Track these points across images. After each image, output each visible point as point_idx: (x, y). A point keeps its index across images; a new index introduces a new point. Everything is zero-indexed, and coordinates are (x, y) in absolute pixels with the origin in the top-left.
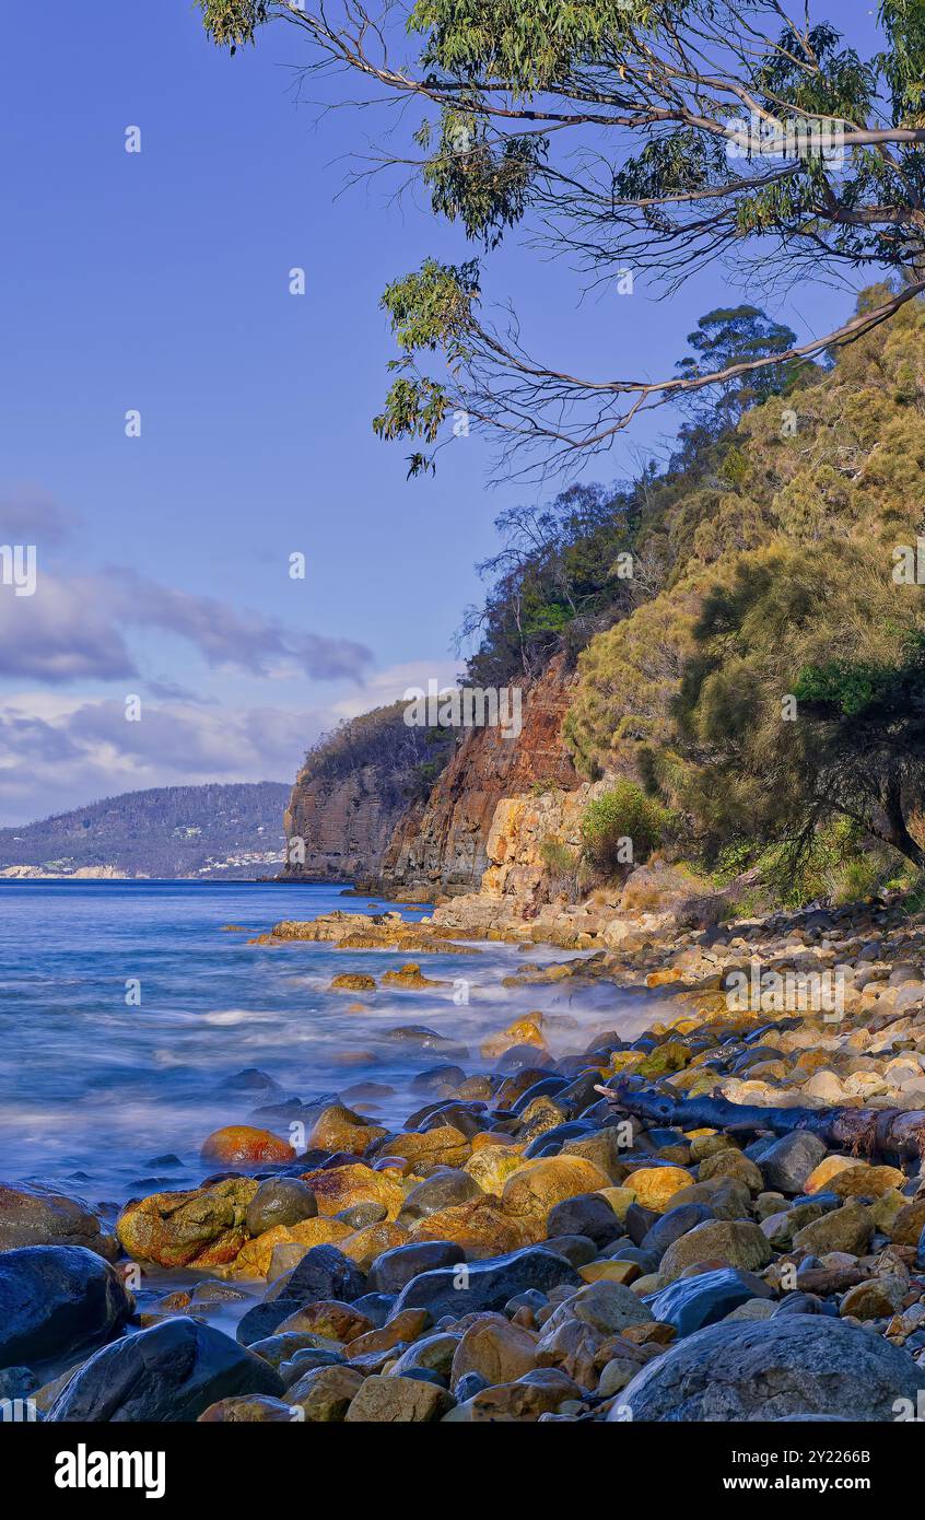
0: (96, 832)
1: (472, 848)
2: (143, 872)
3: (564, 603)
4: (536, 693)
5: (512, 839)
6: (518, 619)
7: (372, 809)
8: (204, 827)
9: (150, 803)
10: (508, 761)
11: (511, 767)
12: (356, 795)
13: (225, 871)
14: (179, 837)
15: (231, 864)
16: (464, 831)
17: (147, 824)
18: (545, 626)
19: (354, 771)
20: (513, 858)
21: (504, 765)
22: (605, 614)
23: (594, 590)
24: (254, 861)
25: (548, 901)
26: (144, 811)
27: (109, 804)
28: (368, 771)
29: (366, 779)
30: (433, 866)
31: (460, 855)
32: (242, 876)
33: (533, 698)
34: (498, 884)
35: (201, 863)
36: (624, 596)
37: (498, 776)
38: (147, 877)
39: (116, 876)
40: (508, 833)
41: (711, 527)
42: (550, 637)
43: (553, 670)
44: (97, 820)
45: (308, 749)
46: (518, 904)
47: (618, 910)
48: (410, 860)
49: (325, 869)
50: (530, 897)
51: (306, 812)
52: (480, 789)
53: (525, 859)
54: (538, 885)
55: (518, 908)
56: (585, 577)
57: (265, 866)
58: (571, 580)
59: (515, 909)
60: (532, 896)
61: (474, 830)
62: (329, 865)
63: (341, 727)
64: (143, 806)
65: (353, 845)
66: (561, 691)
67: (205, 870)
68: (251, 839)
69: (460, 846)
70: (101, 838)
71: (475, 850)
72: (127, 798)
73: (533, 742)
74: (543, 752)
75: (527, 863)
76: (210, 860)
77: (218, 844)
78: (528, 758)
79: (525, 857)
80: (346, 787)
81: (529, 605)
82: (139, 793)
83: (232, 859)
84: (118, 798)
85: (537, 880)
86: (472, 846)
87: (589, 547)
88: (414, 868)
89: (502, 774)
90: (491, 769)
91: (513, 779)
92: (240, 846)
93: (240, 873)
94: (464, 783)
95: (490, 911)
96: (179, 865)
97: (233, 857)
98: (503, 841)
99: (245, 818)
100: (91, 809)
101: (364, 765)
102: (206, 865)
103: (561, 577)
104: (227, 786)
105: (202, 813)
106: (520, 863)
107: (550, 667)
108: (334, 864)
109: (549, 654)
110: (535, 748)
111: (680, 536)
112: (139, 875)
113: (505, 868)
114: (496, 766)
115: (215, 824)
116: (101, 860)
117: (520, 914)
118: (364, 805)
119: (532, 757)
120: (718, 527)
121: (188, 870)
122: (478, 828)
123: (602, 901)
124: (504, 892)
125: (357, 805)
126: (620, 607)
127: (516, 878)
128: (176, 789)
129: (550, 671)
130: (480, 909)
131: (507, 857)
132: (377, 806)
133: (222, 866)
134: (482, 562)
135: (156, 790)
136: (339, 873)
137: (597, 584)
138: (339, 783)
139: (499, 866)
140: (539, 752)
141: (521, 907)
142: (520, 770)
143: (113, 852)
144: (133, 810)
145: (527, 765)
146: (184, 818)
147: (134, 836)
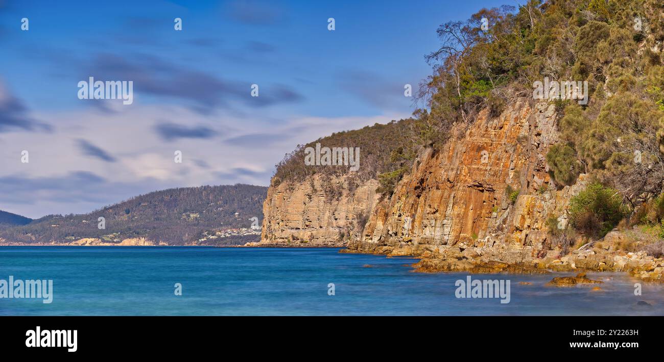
0: (134, 217)
1: (434, 223)
2: (164, 241)
3: (488, 79)
4: (471, 133)
5: (528, 216)
6: (458, 89)
7: (320, 200)
8: (201, 213)
9: (167, 198)
10: (454, 172)
11: (457, 175)
12: (310, 192)
13: (215, 241)
14: (185, 219)
15: (219, 236)
16: (428, 213)
17: (165, 211)
18: (476, 93)
19: (308, 177)
20: (529, 226)
21: (452, 175)
22: (511, 86)
23: (504, 72)
24: (233, 234)
25: (550, 249)
26: (163, 203)
27: (140, 199)
28: (316, 177)
29: (315, 183)
30: (405, 234)
31: (426, 227)
32: (226, 243)
33: (470, 135)
34: (520, 240)
35: (200, 235)
36: (522, 75)
37: (448, 181)
38: (166, 244)
39: (147, 244)
40: (526, 213)
41: (606, 44)
42: (479, 100)
43: (481, 119)
44: (134, 209)
45: (277, 163)
46: (534, 250)
47: (610, 251)
48: (388, 231)
49: (291, 239)
50: (540, 246)
51: (277, 203)
52: (438, 188)
53: (537, 227)
54: (545, 240)
55: (534, 253)
56: (498, 64)
57: (241, 237)
58: (491, 66)
59: (533, 253)
60: (541, 246)
61: (434, 213)
62: (293, 236)
63: (298, 150)
64: (162, 200)
65: (308, 223)
66: (486, 131)
67: (203, 240)
68: (231, 220)
69: (426, 222)
70: (137, 221)
71: (435, 224)
72: (152, 195)
73: (470, 160)
74: (476, 167)
75: (538, 229)
76: (206, 233)
77: (211, 224)
78: (467, 170)
79: (536, 226)
80: (303, 187)
81: (464, 81)
82: (160, 192)
83: (220, 233)
84: (147, 196)
85: (544, 238)
86: (433, 222)
87: (500, 47)
88: (391, 236)
89: (451, 179)
90: (444, 177)
91: (458, 182)
92: (224, 225)
93: (225, 241)
94: (424, 185)
95: (519, 254)
96: (186, 237)
97: (220, 231)
98: (523, 217)
99: (227, 207)
100: (130, 202)
101: (314, 173)
102: (204, 236)
103: (484, 63)
104: (215, 187)
105: (200, 205)
106: (534, 229)
107: (479, 117)
108: (296, 235)
109: (478, 110)
110: (471, 164)
111: (578, 46)
112: (161, 244)
113: (524, 232)
114: (447, 175)
115: (208, 211)
116: (137, 234)
117: (536, 256)
118: (315, 198)
119: (469, 169)
120: (610, 44)
121: (192, 240)
122: (437, 211)
123: (600, 247)
124: (524, 245)
125: (310, 198)
126: (519, 82)
127: (532, 237)
128: (182, 189)
129: (479, 119)
130: (513, 253)
131: (526, 226)
132: (323, 199)
133: (213, 237)
134: (429, 54)
135: (170, 190)
136: (299, 240)
137: (506, 68)
138: (298, 184)
139: (521, 231)
140: (474, 166)
141: (536, 252)
142: (462, 177)
143: (144, 229)
144: (157, 203)
145: (467, 174)
146: (188, 208)
147: (157, 219)
